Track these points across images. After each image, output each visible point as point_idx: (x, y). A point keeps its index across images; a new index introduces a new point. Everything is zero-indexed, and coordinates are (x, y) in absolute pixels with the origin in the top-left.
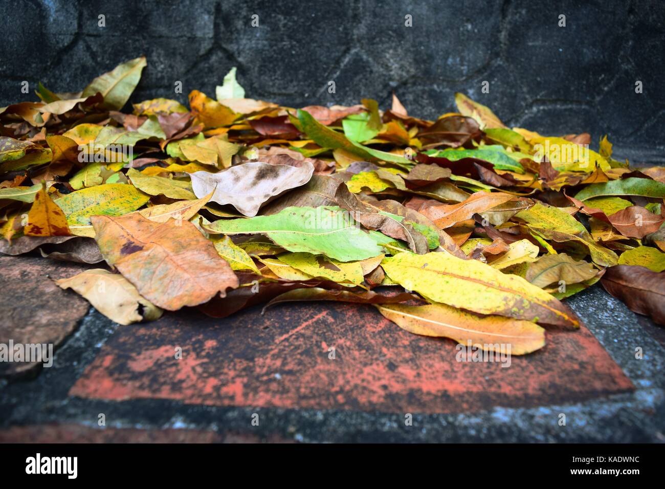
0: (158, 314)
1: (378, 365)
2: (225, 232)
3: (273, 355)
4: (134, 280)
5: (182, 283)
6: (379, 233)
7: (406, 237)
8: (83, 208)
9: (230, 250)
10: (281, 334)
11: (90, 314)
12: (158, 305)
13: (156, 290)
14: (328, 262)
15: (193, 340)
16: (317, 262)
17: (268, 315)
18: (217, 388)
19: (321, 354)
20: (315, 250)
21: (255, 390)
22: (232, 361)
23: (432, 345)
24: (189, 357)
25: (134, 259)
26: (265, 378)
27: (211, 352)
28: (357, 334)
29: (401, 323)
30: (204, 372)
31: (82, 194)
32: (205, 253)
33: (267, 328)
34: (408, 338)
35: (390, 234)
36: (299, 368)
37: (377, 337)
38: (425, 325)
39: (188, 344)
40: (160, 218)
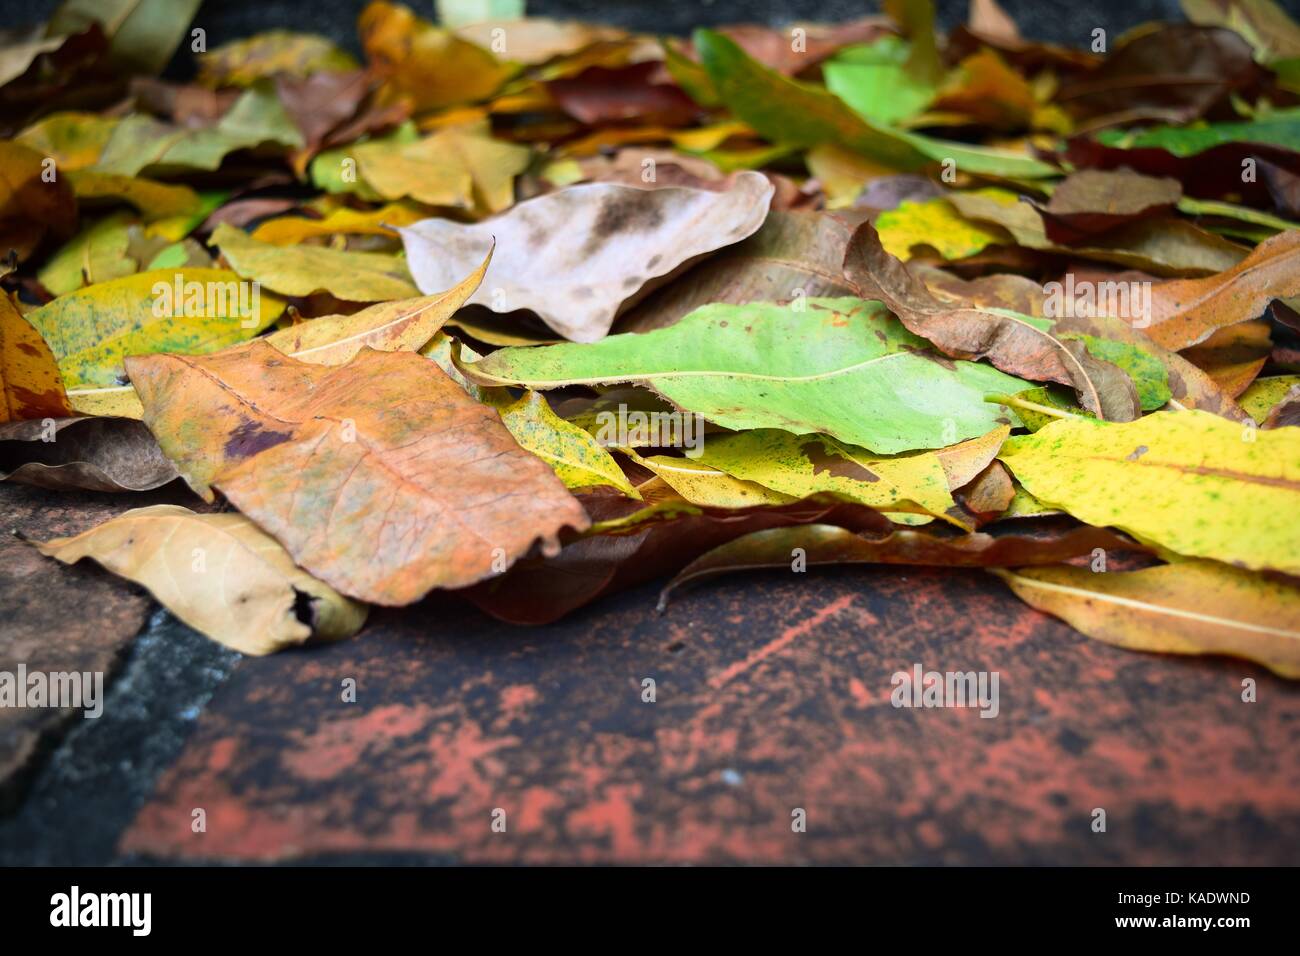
0: (354, 621)
1: (1028, 738)
2: (529, 382)
3: (710, 722)
4: (276, 524)
5: (420, 527)
6: (984, 367)
7: (1070, 375)
8: (93, 339)
9: (547, 432)
10: (724, 662)
11: (153, 630)
12: (351, 592)
13: (345, 550)
14: (837, 458)
15: (467, 686)
16: (806, 457)
17: (677, 612)
18: (556, 817)
19: (851, 712)
20: (797, 423)
21: (671, 819)
22: (589, 739)
23: (1186, 678)
24: (460, 734)
25: (273, 465)
26: (695, 784)
27: (525, 719)
28: (953, 655)
29: (1083, 620)
30: (512, 772)
31: (89, 301)
32: (478, 440)
33: (678, 647)
34: (1109, 661)
35: (1020, 370)
36: (791, 752)
37: (1015, 660)
38: (1158, 622)
39: (453, 700)
40: (328, 352)
